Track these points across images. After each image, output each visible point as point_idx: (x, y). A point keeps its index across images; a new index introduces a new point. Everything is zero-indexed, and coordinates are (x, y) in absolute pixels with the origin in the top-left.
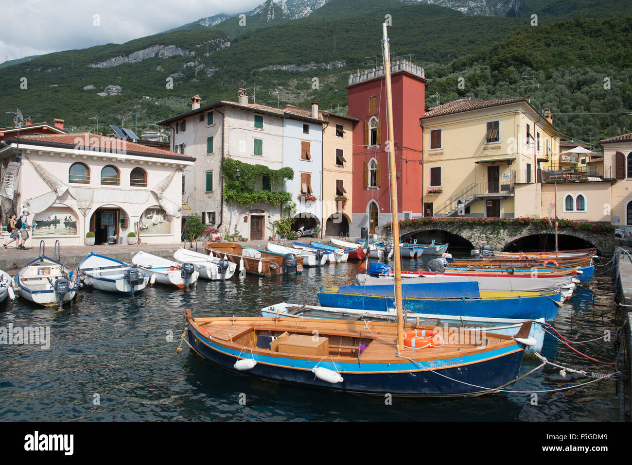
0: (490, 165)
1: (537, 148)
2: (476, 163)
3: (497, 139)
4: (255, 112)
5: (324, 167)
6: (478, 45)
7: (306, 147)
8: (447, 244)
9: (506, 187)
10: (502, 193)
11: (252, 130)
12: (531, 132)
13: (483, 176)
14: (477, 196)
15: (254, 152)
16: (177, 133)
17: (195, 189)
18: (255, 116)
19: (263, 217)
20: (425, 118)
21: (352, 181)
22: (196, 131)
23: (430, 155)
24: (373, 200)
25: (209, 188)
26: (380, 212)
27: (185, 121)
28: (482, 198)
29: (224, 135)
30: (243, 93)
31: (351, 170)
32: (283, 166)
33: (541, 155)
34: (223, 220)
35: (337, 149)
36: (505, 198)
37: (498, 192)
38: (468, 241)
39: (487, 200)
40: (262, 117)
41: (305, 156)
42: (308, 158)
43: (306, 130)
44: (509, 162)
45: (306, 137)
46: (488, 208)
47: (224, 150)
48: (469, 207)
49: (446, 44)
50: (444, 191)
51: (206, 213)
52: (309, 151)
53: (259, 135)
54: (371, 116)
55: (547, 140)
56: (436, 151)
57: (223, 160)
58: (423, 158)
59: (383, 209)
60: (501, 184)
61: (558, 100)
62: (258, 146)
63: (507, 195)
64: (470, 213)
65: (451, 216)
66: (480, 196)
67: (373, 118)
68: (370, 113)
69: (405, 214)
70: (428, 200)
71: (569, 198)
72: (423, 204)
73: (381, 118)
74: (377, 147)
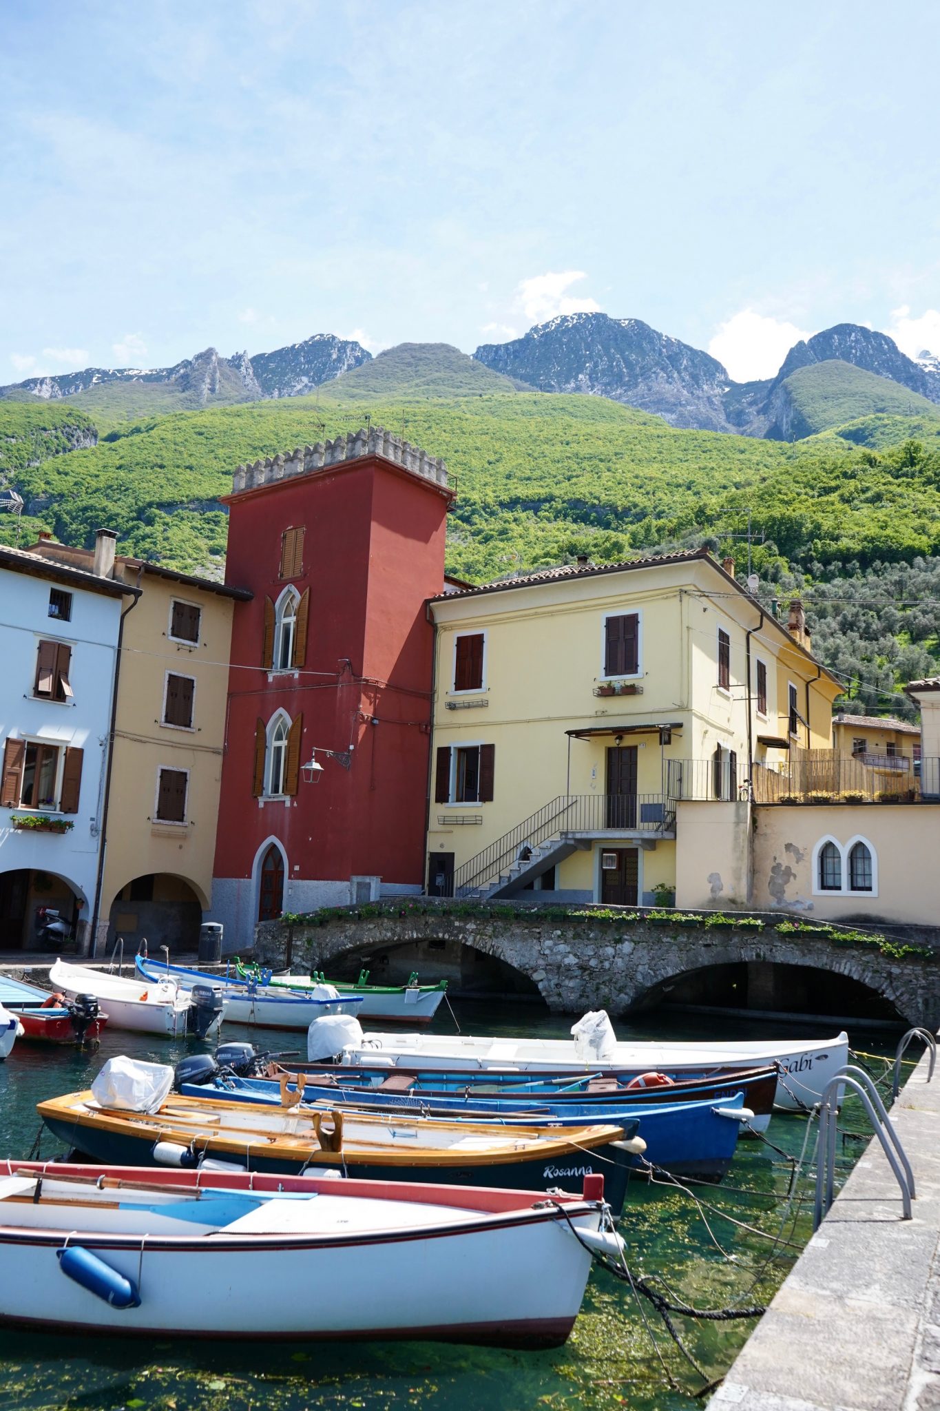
0: (612, 742)
1: (754, 704)
2: (569, 733)
3: (632, 668)
5: (116, 728)
6: (698, 493)
7: (54, 659)
9: (655, 813)
10: (645, 830)
13: (593, 776)
14: (570, 836)
20: (440, 599)
23: (452, 708)
24: (272, 839)
26: (290, 877)
28: (585, 844)
31: (219, 743)
33: (773, 725)
35: (171, 676)
36: (650, 844)
37: (634, 826)
38: (526, 978)
39: (605, 850)
41: (47, 687)
42: (59, 694)
43: (62, 607)
44: (664, 735)
45: (58, 629)
46: (604, 874)
48: (553, 868)
50: (485, 821)
52: (66, 674)
54: (285, 585)
55: (791, 688)
56: (469, 696)
58: (432, 715)
59: (297, 868)
60: (640, 801)
63: (652, 836)
64: (556, 888)
65: (495, 896)
66: (578, 836)
67: (289, 592)
68: (282, 576)
69: (359, 884)
70: (442, 846)
71: (828, 851)
72: (428, 856)
73: (308, 590)
74: (293, 675)
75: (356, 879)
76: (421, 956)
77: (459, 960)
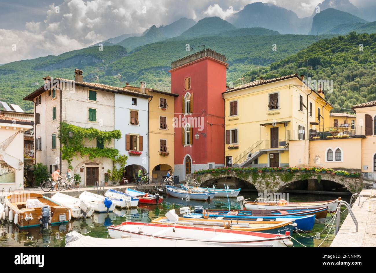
0: (272, 127)
1: (309, 114)
2: (261, 125)
3: (277, 107)
4: (89, 88)
5: (149, 130)
6: (289, 53)
7: (134, 115)
8: (240, 189)
9: (283, 144)
10: (281, 148)
11: (87, 101)
12: (304, 102)
13: (267, 135)
14: (262, 151)
15: (89, 119)
16: (37, 106)
17: (46, 147)
18: (89, 90)
19: (98, 168)
20: (225, 93)
21: (174, 140)
22: (46, 104)
23: (230, 120)
24: (188, 155)
25: (54, 146)
26: (193, 164)
27: (41, 96)
28: (265, 152)
29: (62, 105)
30: (78, 73)
31: (173, 132)
32: (114, 129)
33: (314, 119)
34: (62, 171)
35: (161, 117)
36: (282, 152)
37: (278, 147)
38: (252, 185)
39: (270, 154)
40: (96, 92)
41: (133, 121)
42: (136, 123)
43: (135, 102)
44: (286, 124)
45: (134, 108)
46: (270, 159)
47: (62, 117)
48: (257, 159)
49: (267, 53)
50: (239, 148)
51: (52, 166)
52: (137, 118)
53: (93, 105)
54: (186, 92)
55: (319, 109)
56: (234, 117)
57: (61, 124)
58: (225, 122)
59: (194, 161)
60: (279, 141)
61: (339, 87)
62: (92, 114)
63: (283, 149)
64: (258, 163)
65: (243, 166)
66: (264, 150)
67: (188, 94)
68: (185, 90)
69: (210, 165)
70: (229, 154)
71: (329, 151)
72: (225, 157)
73: (192, 93)
74: (190, 114)
75: (209, 163)
76: (225, 181)
77: (235, 181)
